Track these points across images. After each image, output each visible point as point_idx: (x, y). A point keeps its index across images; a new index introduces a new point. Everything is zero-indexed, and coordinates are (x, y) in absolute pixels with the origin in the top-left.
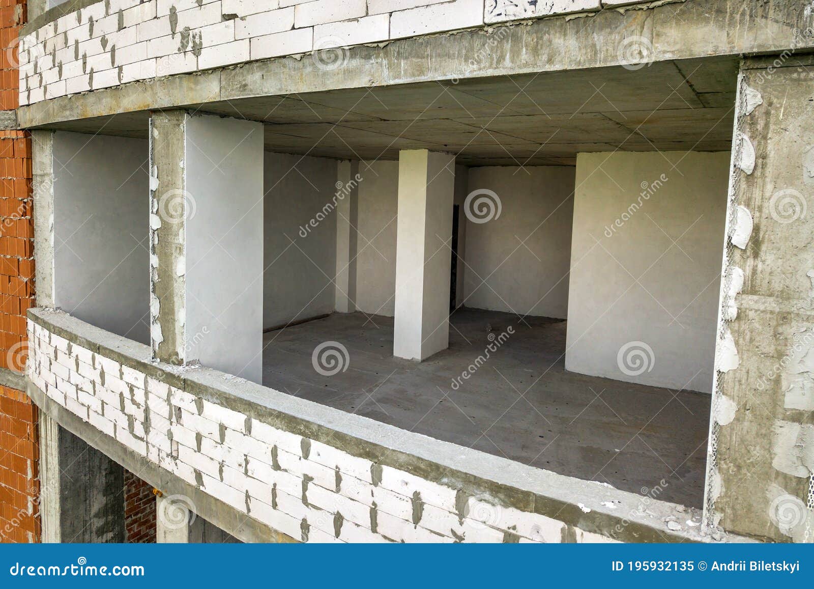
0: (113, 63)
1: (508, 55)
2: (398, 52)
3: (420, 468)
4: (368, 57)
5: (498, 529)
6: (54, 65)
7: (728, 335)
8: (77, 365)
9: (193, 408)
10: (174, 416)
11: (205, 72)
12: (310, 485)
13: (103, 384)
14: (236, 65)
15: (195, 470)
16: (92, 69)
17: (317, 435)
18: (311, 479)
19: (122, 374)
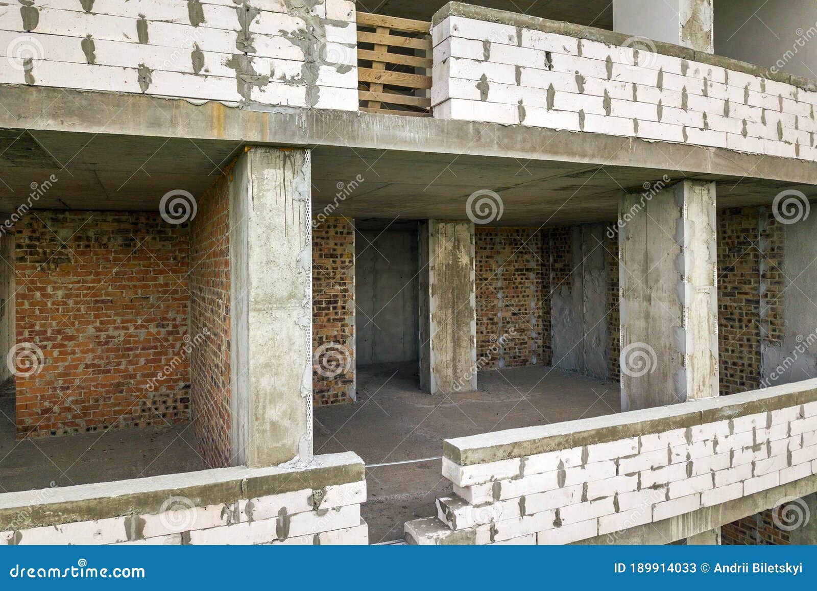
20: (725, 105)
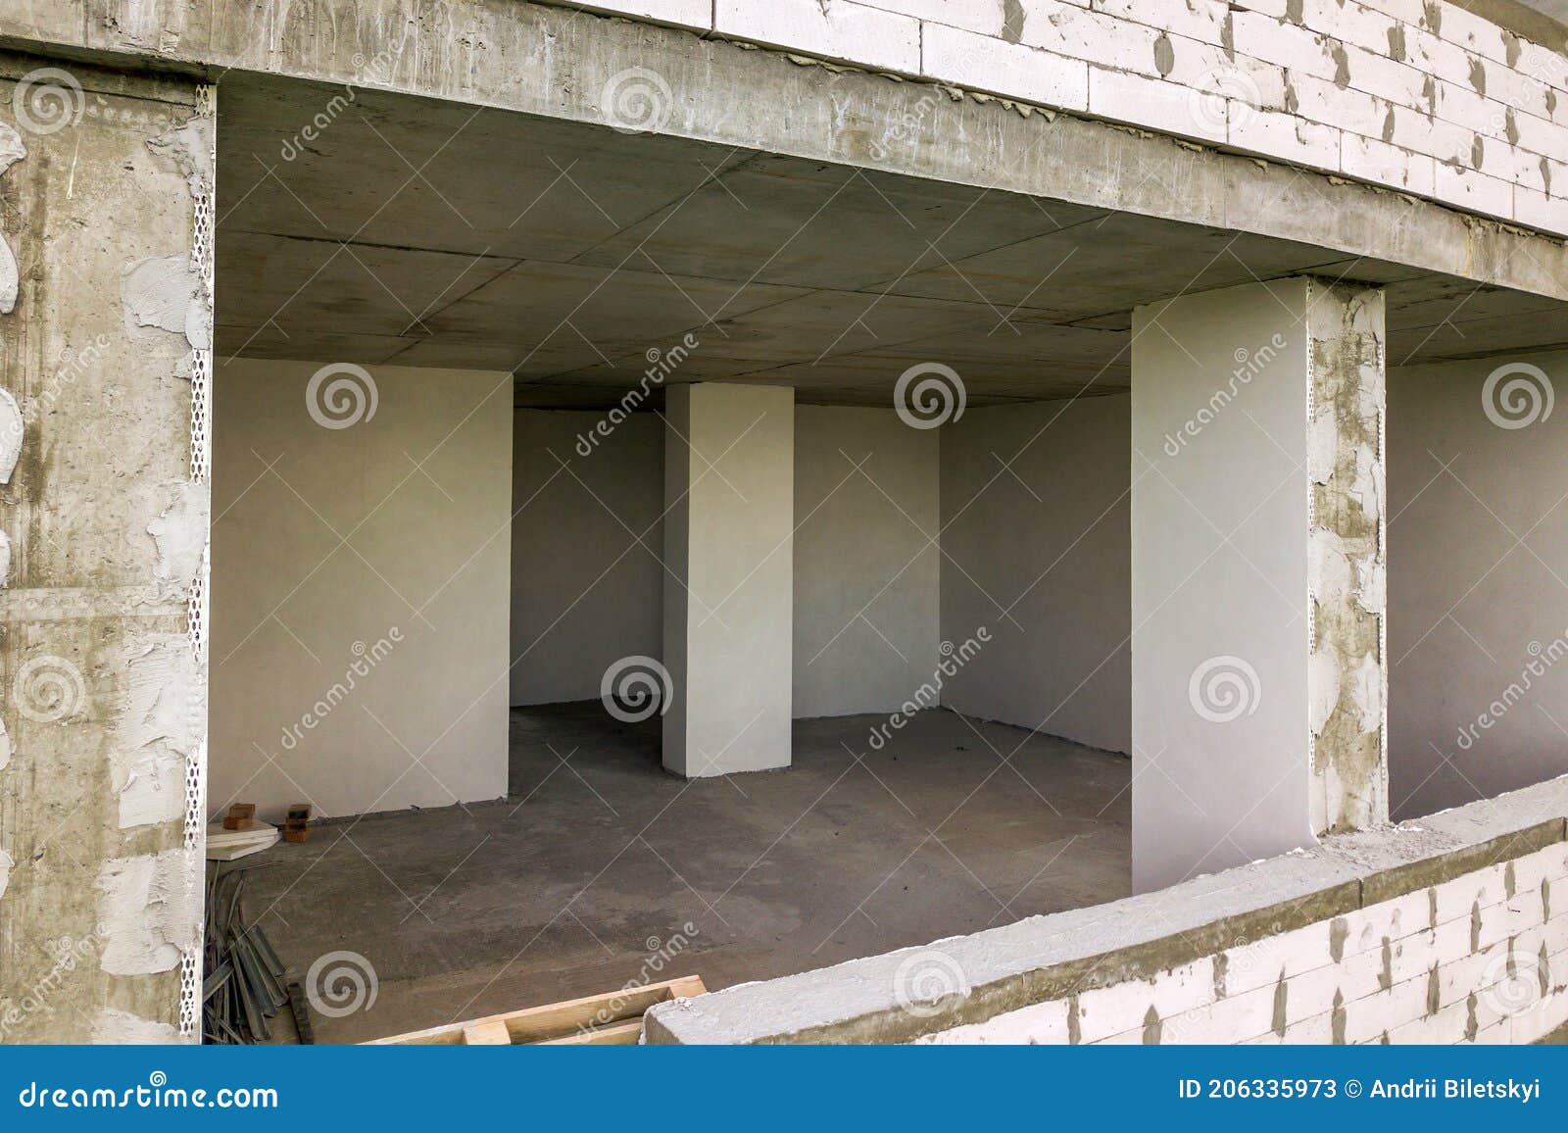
20: (1430, 983)
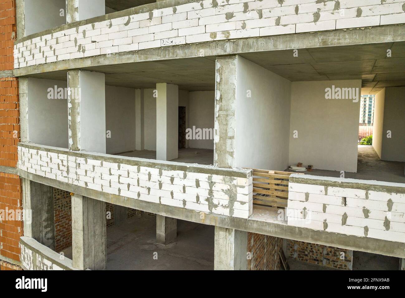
0: (54, 54)
1: (167, 55)
2: (141, 53)
3: (150, 165)
4: (133, 54)
5: (169, 177)
6: (31, 55)
7: (217, 121)
8: (41, 158)
9: (84, 162)
10: (78, 166)
11: (86, 58)
12: (121, 177)
13: (51, 162)
14: (96, 56)
15: (85, 182)
16: (46, 56)
17: (122, 162)
18: (121, 175)
19: (58, 157)
